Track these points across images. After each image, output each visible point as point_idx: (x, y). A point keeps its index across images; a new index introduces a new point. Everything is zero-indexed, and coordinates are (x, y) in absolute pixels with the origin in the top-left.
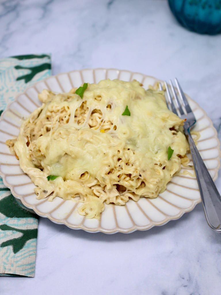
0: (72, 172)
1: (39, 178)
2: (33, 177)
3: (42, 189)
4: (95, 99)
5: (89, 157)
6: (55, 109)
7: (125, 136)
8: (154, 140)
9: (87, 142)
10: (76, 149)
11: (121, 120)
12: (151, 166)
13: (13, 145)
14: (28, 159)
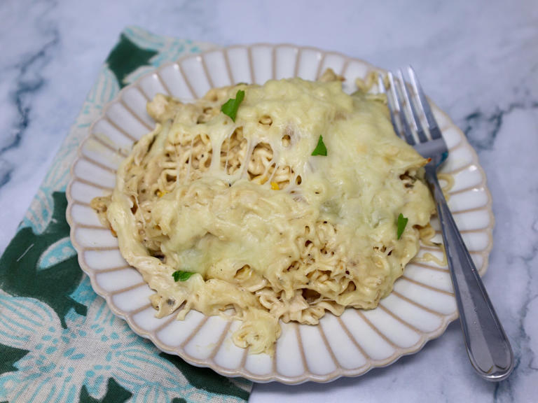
0: (220, 266)
1: (159, 275)
2: (146, 272)
3: (165, 298)
4: (260, 122)
5: (251, 240)
6: (181, 139)
7: (318, 198)
8: (372, 201)
9: (249, 211)
10: (227, 225)
11: (310, 165)
12: (366, 252)
13: (105, 209)
14: (134, 238)
